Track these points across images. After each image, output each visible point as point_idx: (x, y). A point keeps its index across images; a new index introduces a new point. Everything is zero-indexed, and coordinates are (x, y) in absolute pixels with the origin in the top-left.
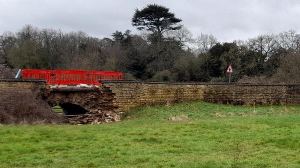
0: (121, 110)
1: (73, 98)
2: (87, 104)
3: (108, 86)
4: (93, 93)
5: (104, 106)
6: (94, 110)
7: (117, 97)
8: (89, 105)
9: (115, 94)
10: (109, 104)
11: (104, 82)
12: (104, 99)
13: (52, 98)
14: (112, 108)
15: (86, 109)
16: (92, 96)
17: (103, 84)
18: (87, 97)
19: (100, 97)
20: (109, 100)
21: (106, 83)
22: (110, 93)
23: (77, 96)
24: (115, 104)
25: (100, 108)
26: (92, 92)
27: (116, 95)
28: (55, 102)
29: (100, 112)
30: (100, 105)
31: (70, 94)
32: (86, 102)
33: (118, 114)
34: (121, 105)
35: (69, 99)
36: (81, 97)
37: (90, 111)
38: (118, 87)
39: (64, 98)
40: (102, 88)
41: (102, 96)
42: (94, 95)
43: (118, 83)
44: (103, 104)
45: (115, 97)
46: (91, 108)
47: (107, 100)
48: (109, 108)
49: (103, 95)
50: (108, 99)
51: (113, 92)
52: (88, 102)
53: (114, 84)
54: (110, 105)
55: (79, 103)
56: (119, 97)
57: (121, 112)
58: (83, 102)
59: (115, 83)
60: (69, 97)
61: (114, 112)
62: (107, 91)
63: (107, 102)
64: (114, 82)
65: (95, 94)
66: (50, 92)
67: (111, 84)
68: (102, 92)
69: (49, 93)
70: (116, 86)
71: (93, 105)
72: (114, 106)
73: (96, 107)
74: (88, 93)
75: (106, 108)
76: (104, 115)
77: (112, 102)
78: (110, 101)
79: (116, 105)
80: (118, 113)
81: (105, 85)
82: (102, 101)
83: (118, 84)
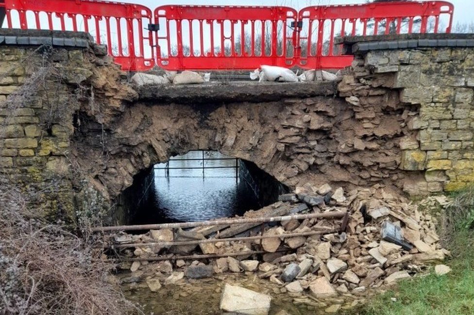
0: (438, 188)
1: (229, 126)
2: (286, 156)
3: (388, 69)
4: (313, 105)
5: (359, 166)
6: (315, 189)
7: (425, 124)
8: (295, 162)
9: (416, 108)
10: (381, 159)
11: (373, 45)
12: (362, 133)
13: (137, 131)
14: (395, 177)
15: (280, 178)
16: (306, 117)
17: (362, 55)
18: (286, 123)
19: (346, 125)
20: (385, 138)
21: (378, 51)
22: (392, 104)
23: (244, 120)
24: (412, 157)
25: (341, 176)
26: (309, 101)
27: (424, 110)
28: (150, 147)
29: (338, 195)
30: (342, 160)
31: (213, 110)
32: (281, 147)
33: (421, 208)
34: (443, 164)
35: (210, 133)
36: (263, 123)
37: (298, 191)
38: (437, 71)
39: (192, 131)
40: (358, 80)
41: (353, 117)
42: (318, 113)
43: (438, 48)
44: (357, 157)
45: (415, 123)
46: (300, 173)
47: (374, 138)
48: (381, 175)
49: (358, 116)
50: (379, 133)
51: (408, 96)
52: (288, 146)
53: (417, 55)
54: (388, 160)
55: (253, 149)
56: (436, 124)
57: (438, 194)
58: (270, 147)
59: (423, 49)
60: (214, 123)
61: (406, 194)
62: (379, 92)
63: (374, 145)
64: (418, 47)
65: (321, 107)
66: (124, 102)
67: (404, 55)
68: (353, 100)
69: (117, 104)
70: (426, 67)
71: (312, 161)
72: (409, 167)
73: (322, 169)
74: (291, 105)
75: (365, 175)
76: (358, 217)
77: (397, 147)
78: (390, 145)
79: (415, 164)
80: (423, 202)
81: (371, 59)
82: (350, 141)
83: (435, 53)
